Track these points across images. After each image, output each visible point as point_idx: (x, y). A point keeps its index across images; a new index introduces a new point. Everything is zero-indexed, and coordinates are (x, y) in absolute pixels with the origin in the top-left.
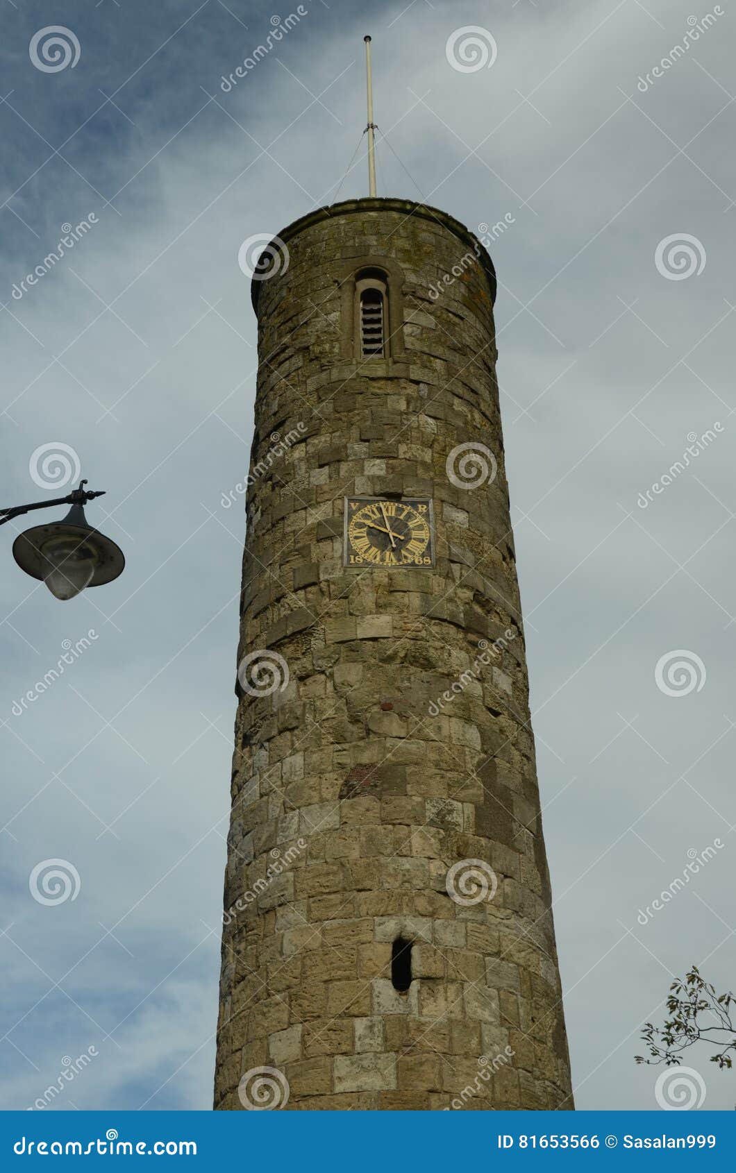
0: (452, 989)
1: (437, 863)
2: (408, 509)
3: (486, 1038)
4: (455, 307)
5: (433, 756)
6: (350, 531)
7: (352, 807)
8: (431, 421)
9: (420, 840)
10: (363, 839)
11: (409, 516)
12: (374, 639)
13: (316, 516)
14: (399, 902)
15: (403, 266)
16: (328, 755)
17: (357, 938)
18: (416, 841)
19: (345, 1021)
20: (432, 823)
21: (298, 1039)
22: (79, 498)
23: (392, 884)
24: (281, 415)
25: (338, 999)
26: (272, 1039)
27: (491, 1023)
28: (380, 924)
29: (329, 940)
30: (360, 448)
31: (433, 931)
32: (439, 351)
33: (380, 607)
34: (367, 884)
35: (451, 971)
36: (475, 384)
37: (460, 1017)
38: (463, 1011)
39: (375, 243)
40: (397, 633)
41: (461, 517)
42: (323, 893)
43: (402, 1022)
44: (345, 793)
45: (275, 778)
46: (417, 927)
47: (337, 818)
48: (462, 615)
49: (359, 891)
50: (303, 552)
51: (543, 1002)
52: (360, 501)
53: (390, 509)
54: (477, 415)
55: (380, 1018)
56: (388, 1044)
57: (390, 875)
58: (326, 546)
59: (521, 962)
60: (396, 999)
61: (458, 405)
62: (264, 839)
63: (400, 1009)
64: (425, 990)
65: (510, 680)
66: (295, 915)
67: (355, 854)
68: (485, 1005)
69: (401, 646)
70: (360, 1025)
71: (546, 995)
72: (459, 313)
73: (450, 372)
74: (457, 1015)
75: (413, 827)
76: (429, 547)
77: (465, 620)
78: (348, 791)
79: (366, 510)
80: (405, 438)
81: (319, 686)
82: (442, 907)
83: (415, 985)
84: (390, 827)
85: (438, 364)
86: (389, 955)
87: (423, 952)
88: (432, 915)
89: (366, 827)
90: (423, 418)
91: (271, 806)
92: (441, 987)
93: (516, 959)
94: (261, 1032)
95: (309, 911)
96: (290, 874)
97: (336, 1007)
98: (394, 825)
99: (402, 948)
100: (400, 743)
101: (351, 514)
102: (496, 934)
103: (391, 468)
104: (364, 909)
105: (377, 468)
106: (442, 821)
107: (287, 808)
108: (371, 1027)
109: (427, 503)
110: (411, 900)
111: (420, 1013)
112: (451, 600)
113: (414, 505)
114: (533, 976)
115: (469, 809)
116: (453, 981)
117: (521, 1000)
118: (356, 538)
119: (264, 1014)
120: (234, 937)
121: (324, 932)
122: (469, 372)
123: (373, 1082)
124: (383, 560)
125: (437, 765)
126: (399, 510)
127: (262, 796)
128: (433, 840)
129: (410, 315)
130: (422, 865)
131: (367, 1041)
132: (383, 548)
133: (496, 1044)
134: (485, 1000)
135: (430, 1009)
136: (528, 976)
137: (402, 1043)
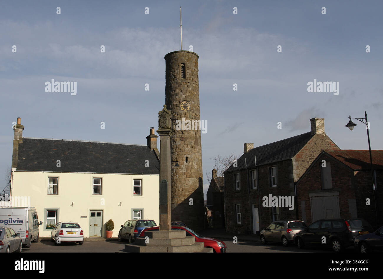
1: (190, 149)
2: (187, 102)
6: (180, 106)
11: (188, 104)
13: (176, 103)
14: (186, 154)
16: (178, 136)
17: (182, 157)
19: (181, 165)
20: (190, 144)
23: (186, 151)
25: (180, 163)
27: (195, 165)
28: (185, 156)
29: (179, 157)
30: (181, 93)
31: (190, 156)
32: (191, 77)
34: (183, 151)
35: (191, 160)
36: (196, 80)
39: (183, 58)
41: (194, 103)
42: (178, 152)
44: (180, 140)
46: (188, 156)
47: (180, 143)
48: (194, 117)
50: (175, 108)
51: (200, 162)
52: (182, 101)
53: (185, 102)
54: (196, 86)
55: (184, 165)
56: (185, 168)
58: (178, 107)
59: (198, 158)
61: (194, 85)
63: (186, 164)
66: (175, 154)
67: (182, 148)
72: (194, 69)
74: (192, 165)
75: (188, 145)
76: (190, 108)
80: (187, 91)
83: (188, 162)
84: (185, 145)
85: (191, 79)
86: (185, 159)
87: (189, 158)
88: (190, 154)
89: (183, 145)
92: (191, 162)
96: (175, 149)
99: (187, 158)
100: (187, 135)
101: (181, 103)
102: (196, 156)
103: (185, 97)
104: (183, 154)
105: (184, 96)
107: (174, 141)
109: (190, 101)
110: (188, 153)
112: (192, 115)
113: (188, 102)
115: (194, 142)
117: (198, 162)
123: (184, 171)
124: (184, 110)
125: (190, 137)
128: (190, 146)
129: (188, 71)
131: (183, 167)
132: (184, 108)
133: (196, 167)
134: (195, 163)
135: (189, 164)
136: (199, 160)
137: (187, 167)
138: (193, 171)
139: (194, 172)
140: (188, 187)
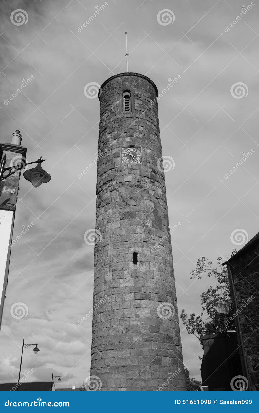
0: (147, 263)
1: (143, 235)
2: (136, 149)
3: (155, 274)
4: (147, 99)
5: (142, 209)
6: (122, 155)
7: (123, 222)
8: (141, 127)
9: (139, 230)
10: (126, 230)
11: (136, 151)
12: (128, 182)
13: (114, 152)
14: (134, 244)
15: (134, 89)
16: (118, 210)
17: (124, 253)
18: (138, 230)
19: (122, 271)
20: (142, 225)
21: (111, 275)
22: (40, 161)
23: (133, 240)
24: (105, 127)
25: (121, 266)
26: (105, 275)
27: (156, 271)
28: (130, 249)
29: (118, 253)
30: (124, 135)
31: (143, 251)
32: (143, 110)
33: (129, 174)
34: (127, 240)
35: (147, 260)
36: (152, 118)
37: (149, 270)
38: (149, 268)
39: (128, 84)
40: (134, 180)
41: (149, 151)
42: (117, 242)
43: (135, 271)
44: (121, 219)
45: (105, 215)
46: (138, 250)
47: (120, 225)
48: (149, 175)
49: (125, 242)
50: (111, 161)
51: (168, 265)
52: (124, 148)
53: (132, 149)
54: (153, 125)
55: (130, 270)
56: (132, 276)
57: (132, 238)
58: (116, 159)
59: (163, 257)
60: (134, 266)
61: (148, 123)
62: (103, 230)
63: (135, 268)
64: (141, 264)
65: (161, 190)
66: (110, 248)
67: (124, 233)
68: (154, 267)
69: (135, 183)
70: (125, 272)
71: (169, 264)
72: (148, 100)
73: (146, 115)
74: (148, 269)
75: (138, 226)
76: (141, 159)
77: (150, 176)
78: (122, 219)
79: (126, 150)
80: (135, 131)
81: (115, 193)
82: (145, 245)
83: (138, 263)
84: (132, 227)
85: (143, 113)
86: (132, 256)
87: (140, 255)
88: (142, 247)
89: (127, 227)
90: (139, 127)
91: (104, 222)
92: (144, 263)
93: (162, 256)
94: (103, 274)
95: (114, 246)
96: (109, 238)
97: (120, 268)
98: (133, 226)
99: (135, 255)
100: (134, 207)
101: (122, 151)
102: (157, 251)
103: (132, 139)
104: (126, 246)
105: (128, 139)
106: (145, 225)
107: (108, 223)
108: (128, 273)
109: (141, 148)
110: (137, 243)
111: (140, 269)
112: (147, 171)
114: (166, 260)
115: (151, 222)
116: (147, 262)
117: (163, 265)
118: (124, 157)
119: (104, 270)
120: (97, 252)
121: (117, 251)
122: (151, 115)
123: (129, 285)
124: (130, 162)
125: (143, 212)
126: (134, 150)
127: (102, 220)
128: (142, 230)
129: (136, 101)
130: (140, 235)
131: (127, 276)
132: (130, 159)
133: (157, 275)
134: (155, 266)
135: (142, 268)
136: (165, 260)
137: (135, 276)
138: (151, 284)
139: (154, 286)
140: (139, 323)
